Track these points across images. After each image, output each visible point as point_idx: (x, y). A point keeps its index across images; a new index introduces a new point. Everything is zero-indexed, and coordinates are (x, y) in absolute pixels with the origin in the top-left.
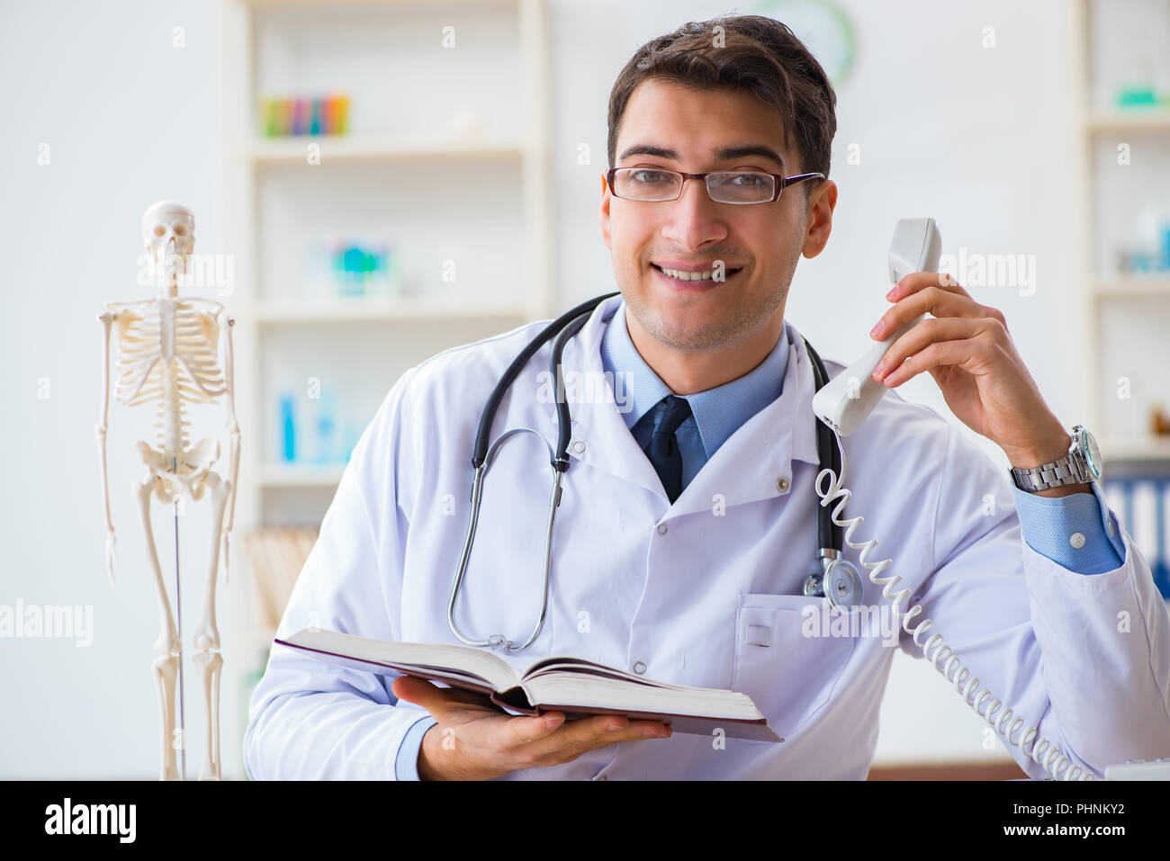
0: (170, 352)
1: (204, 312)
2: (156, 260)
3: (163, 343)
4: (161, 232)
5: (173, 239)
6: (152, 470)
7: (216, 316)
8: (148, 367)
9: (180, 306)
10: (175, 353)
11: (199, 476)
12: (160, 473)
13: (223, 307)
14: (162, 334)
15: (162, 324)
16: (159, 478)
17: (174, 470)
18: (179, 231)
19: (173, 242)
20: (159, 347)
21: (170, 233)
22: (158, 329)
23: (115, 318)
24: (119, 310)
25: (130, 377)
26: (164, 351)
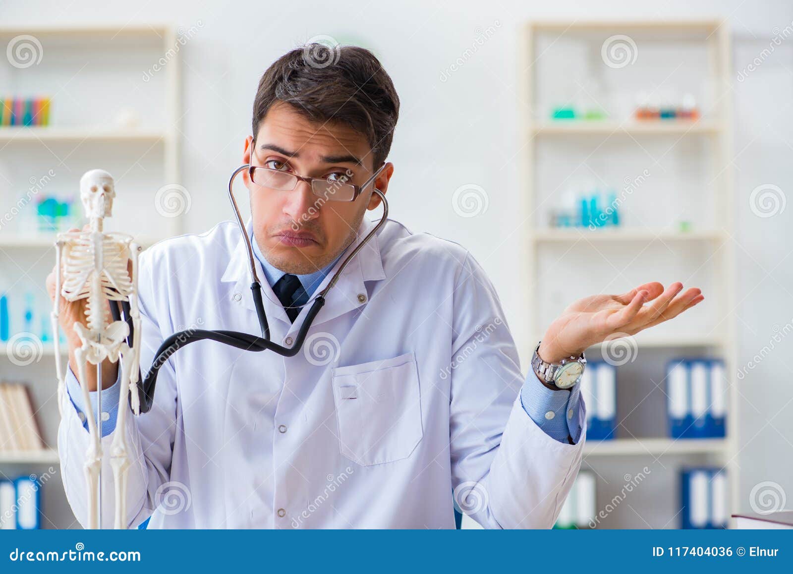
0: (100, 266)
1: (121, 242)
2: (92, 208)
3: (96, 260)
4: (95, 190)
5: (103, 194)
6: (87, 342)
7: (129, 244)
8: (86, 275)
9: (106, 238)
10: (104, 267)
11: (117, 345)
12: (92, 343)
13: (133, 239)
14: (96, 255)
15: (95, 249)
16: (92, 346)
17: (99, 341)
18: (106, 189)
19: (103, 196)
20: (93, 263)
21: (101, 191)
22: (93, 252)
23: (65, 243)
24: (67, 240)
25: (74, 282)
26: (96, 266)
